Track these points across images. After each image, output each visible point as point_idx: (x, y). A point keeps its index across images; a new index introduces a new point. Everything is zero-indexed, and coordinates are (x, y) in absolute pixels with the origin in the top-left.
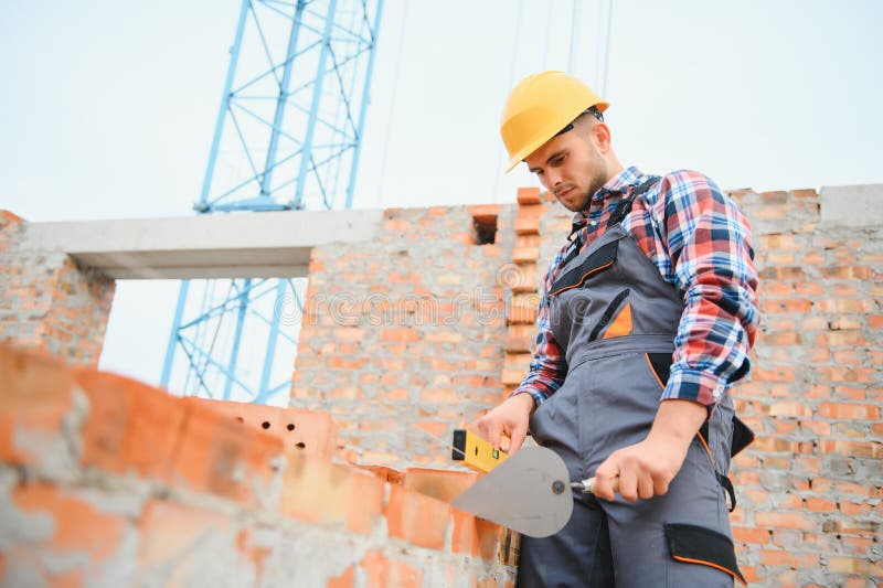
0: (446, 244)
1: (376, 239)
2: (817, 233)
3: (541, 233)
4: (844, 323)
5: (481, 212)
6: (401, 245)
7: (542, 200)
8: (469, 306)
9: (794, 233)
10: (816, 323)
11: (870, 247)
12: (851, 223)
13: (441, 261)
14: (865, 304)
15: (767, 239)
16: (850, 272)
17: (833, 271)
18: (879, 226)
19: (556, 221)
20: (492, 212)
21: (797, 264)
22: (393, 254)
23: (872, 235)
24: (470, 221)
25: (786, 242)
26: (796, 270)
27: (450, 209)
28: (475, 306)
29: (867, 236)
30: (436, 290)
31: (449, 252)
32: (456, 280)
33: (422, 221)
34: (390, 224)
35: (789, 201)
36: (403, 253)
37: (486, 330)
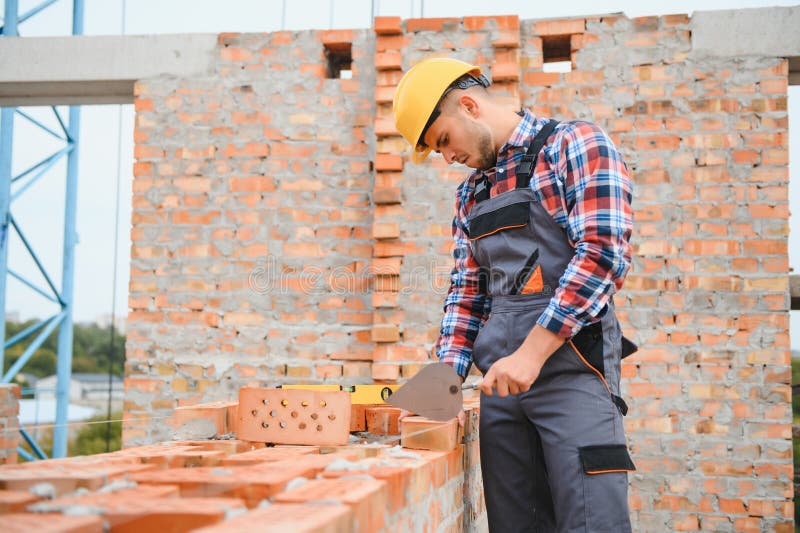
0: (296, 77)
1: (212, 71)
2: (688, 63)
3: (403, 69)
4: (710, 159)
5: (332, 39)
6: (243, 78)
7: (404, 31)
8: (329, 149)
9: (665, 64)
10: (685, 159)
11: (738, 78)
12: (720, 52)
13: (292, 98)
14: (730, 138)
15: (638, 71)
16: (718, 106)
17: (701, 105)
18: (748, 55)
19: (419, 54)
20: (346, 39)
21: (666, 98)
22: (235, 89)
23: (741, 66)
24: (321, 49)
25: (657, 73)
26: (666, 104)
27: (297, 35)
28: (334, 149)
29: (735, 66)
30: (288, 132)
31: (300, 88)
32: (311, 119)
33: (264, 50)
34: (226, 53)
35: (660, 29)
36: (246, 88)
37: (349, 176)
